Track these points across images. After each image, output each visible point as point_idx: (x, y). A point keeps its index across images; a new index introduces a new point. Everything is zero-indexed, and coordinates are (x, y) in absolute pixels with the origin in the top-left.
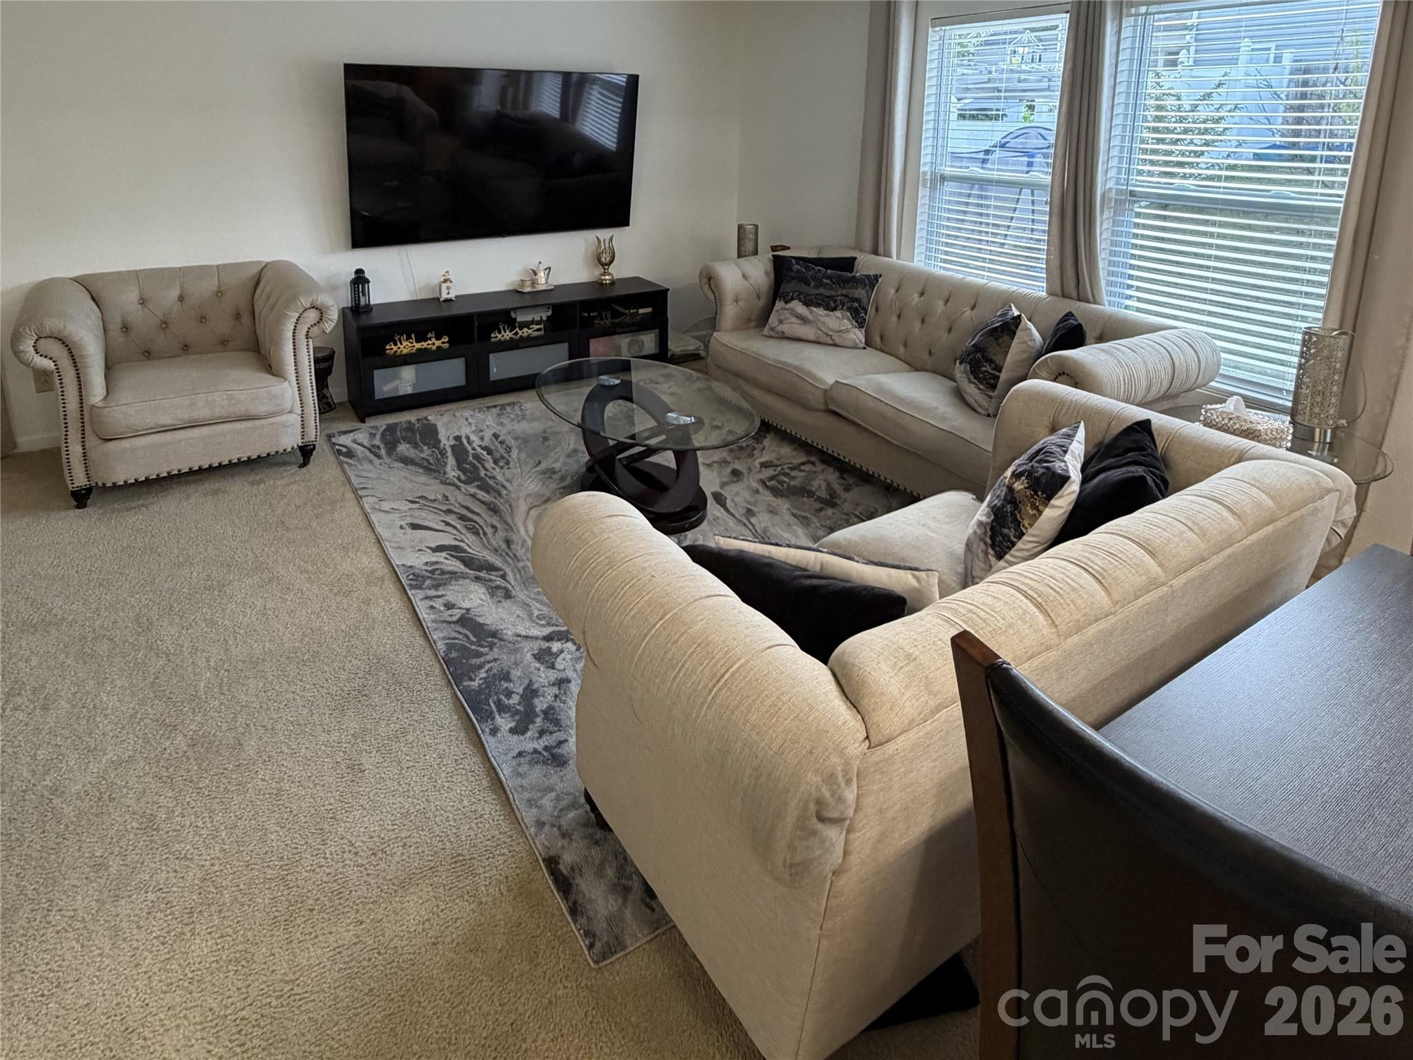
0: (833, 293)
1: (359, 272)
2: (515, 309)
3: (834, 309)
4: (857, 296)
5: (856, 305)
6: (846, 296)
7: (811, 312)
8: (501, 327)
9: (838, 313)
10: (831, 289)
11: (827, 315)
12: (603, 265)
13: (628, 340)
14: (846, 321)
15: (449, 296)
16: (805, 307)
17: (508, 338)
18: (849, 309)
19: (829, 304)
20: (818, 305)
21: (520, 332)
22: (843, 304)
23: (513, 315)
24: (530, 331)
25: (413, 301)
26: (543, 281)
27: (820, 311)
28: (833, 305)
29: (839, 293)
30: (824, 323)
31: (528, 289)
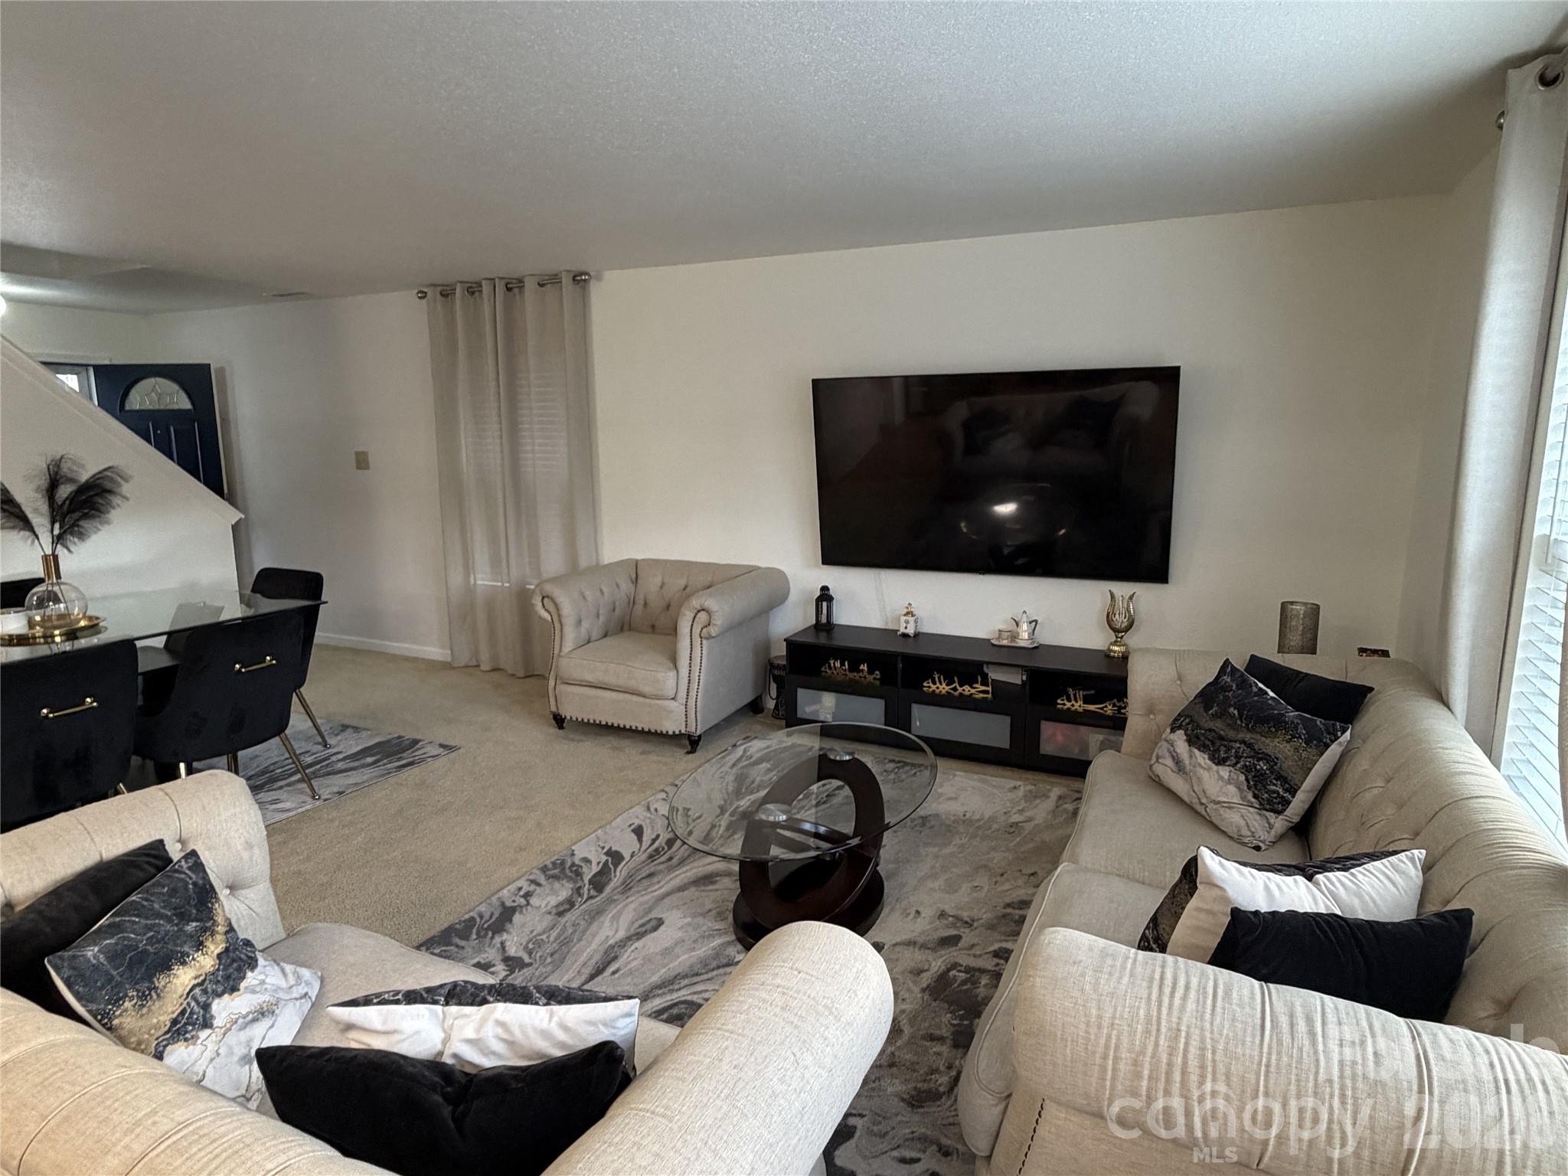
0: (1231, 734)
1: (825, 589)
2: (988, 663)
3: (1220, 762)
4: (1269, 751)
5: (1262, 765)
6: (1249, 746)
7: (1191, 757)
8: (936, 677)
9: (1225, 772)
10: (1233, 726)
11: (1209, 769)
12: (1116, 631)
13: (1101, 737)
14: (1232, 789)
15: (906, 631)
16: (1186, 744)
17: (944, 692)
18: (1246, 770)
19: (1218, 750)
20: (1203, 748)
21: (960, 689)
22: (1238, 758)
23: (985, 669)
24: (973, 691)
25: (885, 630)
26: (1025, 636)
27: (1202, 758)
28: (1223, 755)
29: (1241, 736)
30: (1199, 779)
31: (1005, 642)
